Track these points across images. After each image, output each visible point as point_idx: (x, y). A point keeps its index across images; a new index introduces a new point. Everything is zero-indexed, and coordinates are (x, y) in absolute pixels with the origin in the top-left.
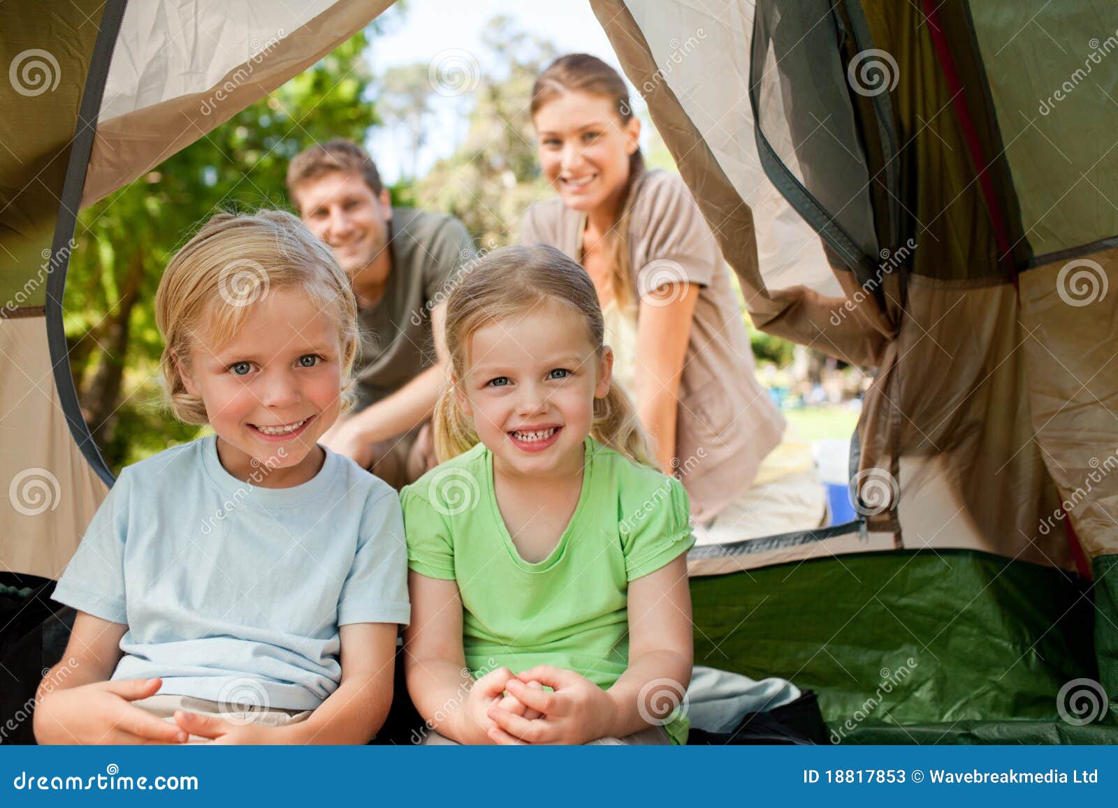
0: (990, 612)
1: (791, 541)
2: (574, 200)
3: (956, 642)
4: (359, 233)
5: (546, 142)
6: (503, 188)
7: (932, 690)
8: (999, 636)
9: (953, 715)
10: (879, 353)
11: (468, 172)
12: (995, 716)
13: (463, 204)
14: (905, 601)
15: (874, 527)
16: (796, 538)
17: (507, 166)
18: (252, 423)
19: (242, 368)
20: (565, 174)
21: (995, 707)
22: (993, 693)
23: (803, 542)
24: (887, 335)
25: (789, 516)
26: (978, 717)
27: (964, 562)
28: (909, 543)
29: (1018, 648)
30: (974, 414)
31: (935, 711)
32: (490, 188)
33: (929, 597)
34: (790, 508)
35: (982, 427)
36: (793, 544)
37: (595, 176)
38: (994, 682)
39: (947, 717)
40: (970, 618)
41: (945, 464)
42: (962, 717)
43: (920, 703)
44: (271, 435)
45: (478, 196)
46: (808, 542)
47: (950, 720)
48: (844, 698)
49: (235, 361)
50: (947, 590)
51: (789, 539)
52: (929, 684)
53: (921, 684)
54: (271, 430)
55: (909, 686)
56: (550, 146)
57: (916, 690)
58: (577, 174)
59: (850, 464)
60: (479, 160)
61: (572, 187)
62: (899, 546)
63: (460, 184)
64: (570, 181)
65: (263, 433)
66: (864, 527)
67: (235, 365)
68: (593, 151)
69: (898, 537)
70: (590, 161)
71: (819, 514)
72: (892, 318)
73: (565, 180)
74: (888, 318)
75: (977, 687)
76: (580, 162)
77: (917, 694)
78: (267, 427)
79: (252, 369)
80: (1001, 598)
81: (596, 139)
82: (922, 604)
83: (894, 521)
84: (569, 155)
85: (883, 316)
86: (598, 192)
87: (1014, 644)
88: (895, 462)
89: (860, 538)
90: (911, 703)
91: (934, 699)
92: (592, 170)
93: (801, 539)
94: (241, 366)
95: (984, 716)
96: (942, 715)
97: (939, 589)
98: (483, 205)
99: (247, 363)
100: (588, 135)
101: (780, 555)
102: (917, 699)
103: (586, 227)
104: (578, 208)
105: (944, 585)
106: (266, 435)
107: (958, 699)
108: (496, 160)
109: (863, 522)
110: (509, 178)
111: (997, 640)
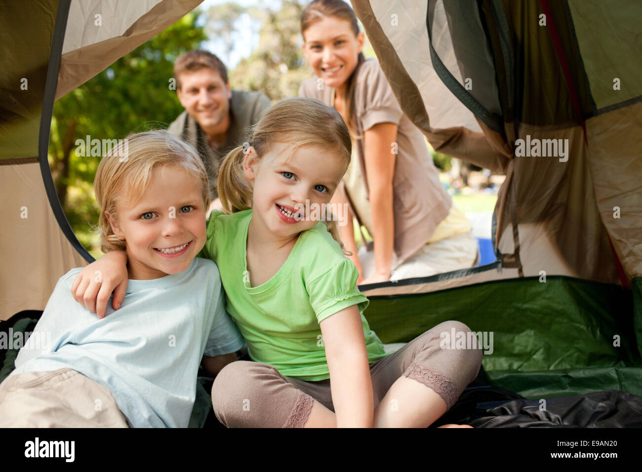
0: (572, 309)
1: (460, 274)
2: (330, 81)
3: (555, 327)
4: (215, 105)
5: (312, 47)
6: (280, 73)
7: (542, 354)
8: (579, 323)
9: (555, 367)
10: (505, 165)
11: (260, 65)
12: (578, 366)
13: (258, 83)
14: (526, 306)
15: (506, 265)
16: (463, 273)
17: (282, 61)
18: (156, 248)
19: (148, 216)
20: (325, 66)
21: (577, 362)
22: (576, 354)
23: (467, 275)
24: (509, 156)
25: (458, 260)
26: (568, 367)
27: (558, 283)
28: (527, 273)
29: (590, 328)
30: (562, 198)
31: (545, 365)
32: (273, 74)
33: (539, 303)
34: (458, 254)
35: (566, 206)
36: (461, 276)
37: (341, 66)
38: (577, 348)
39: (552, 368)
40: (562, 313)
41: (546, 228)
42: (560, 367)
43: (536, 361)
44: (168, 254)
45: (266, 79)
46: (470, 274)
47: (553, 369)
48: (495, 361)
49: (144, 212)
50: (549, 299)
51: (459, 273)
52: (541, 351)
53: (536, 352)
54: (167, 250)
55: (530, 353)
56: (314, 49)
57: (534, 354)
58: (332, 65)
59: (492, 230)
60: (266, 57)
61: (329, 73)
62: (521, 275)
63: (255, 72)
64: (327, 70)
65: (163, 253)
66: (500, 265)
67: (144, 214)
68: (341, 52)
69: (520, 271)
70: (339, 58)
71: (473, 257)
72: (511, 147)
73: (324, 70)
74: (508, 146)
75: (567, 351)
76: (334, 58)
77: (535, 357)
78: (165, 249)
79: (154, 215)
80: (580, 302)
81: (342, 45)
82: (536, 307)
83: (518, 262)
84: (327, 55)
85: (506, 146)
86: (343, 76)
87: (587, 327)
88: (515, 228)
89: (498, 271)
90: (531, 362)
91: (544, 359)
92: (339, 63)
93: (465, 273)
94: (147, 215)
95: (571, 366)
96: (549, 367)
97: (544, 298)
98: (270, 84)
99: (151, 213)
100: (338, 42)
101: (454, 282)
102: (534, 360)
103: (335, 97)
104: (332, 85)
105: (547, 296)
106: (166, 254)
107: (558, 358)
108: (276, 57)
109: (499, 262)
110: (283, 68)
111: (578, 325)
